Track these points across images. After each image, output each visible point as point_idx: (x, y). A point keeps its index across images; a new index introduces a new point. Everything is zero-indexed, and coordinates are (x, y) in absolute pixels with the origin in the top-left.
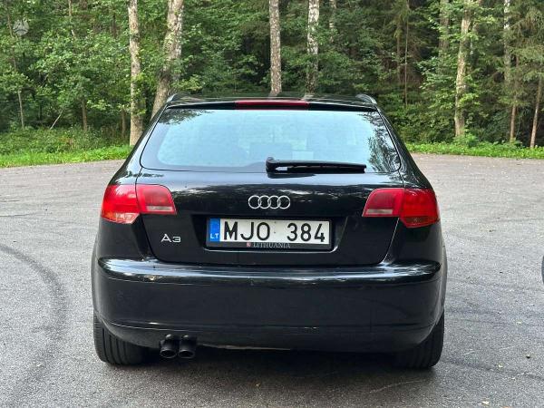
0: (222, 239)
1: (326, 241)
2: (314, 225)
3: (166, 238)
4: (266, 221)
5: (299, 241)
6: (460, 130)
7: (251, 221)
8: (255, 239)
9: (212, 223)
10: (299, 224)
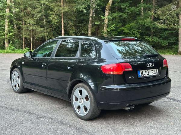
0: (141, 76)
1: (158, 74)
2: (155, 70)
3: (130, 77)
4: (148, 70)
5: (154, 74)
6: (7, 45)
7: (145, 70)
8: (147, 75)
9: (138, 72)
10: (153, 70)
